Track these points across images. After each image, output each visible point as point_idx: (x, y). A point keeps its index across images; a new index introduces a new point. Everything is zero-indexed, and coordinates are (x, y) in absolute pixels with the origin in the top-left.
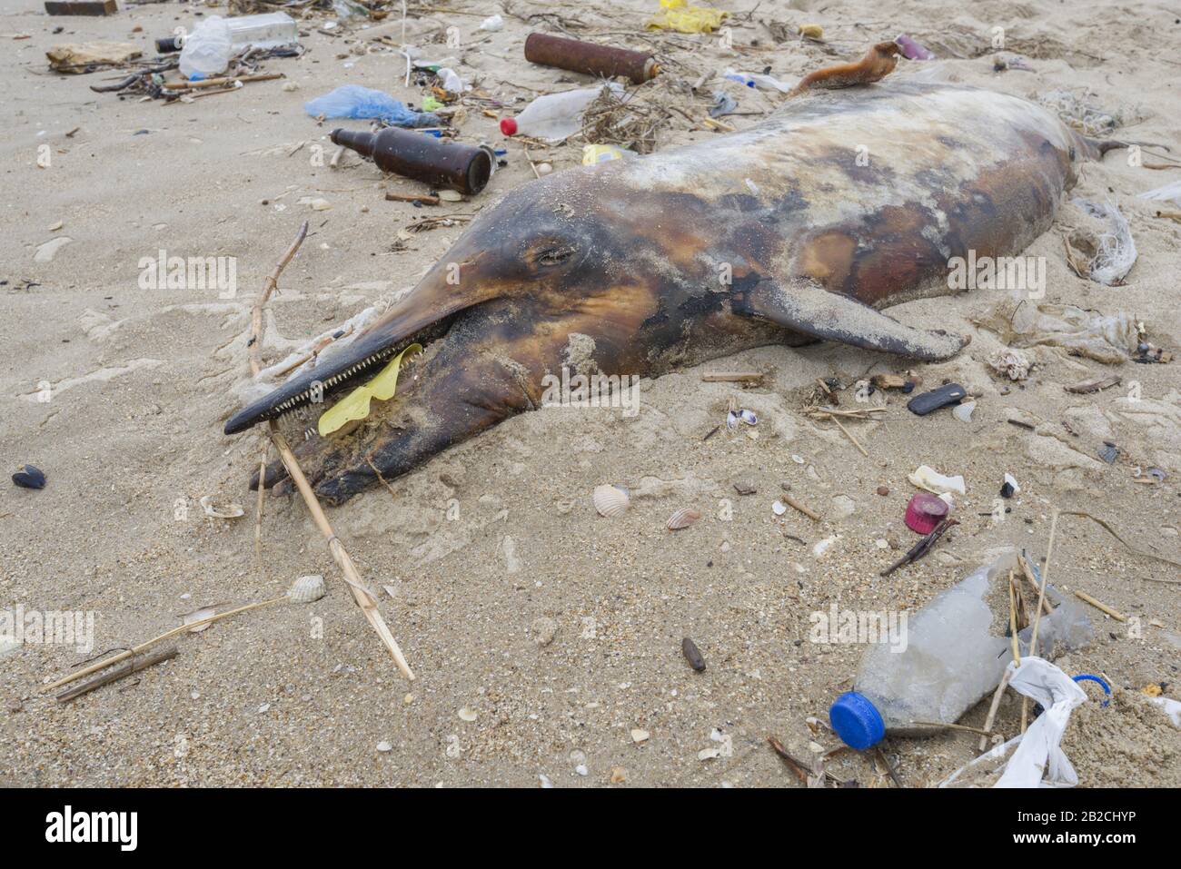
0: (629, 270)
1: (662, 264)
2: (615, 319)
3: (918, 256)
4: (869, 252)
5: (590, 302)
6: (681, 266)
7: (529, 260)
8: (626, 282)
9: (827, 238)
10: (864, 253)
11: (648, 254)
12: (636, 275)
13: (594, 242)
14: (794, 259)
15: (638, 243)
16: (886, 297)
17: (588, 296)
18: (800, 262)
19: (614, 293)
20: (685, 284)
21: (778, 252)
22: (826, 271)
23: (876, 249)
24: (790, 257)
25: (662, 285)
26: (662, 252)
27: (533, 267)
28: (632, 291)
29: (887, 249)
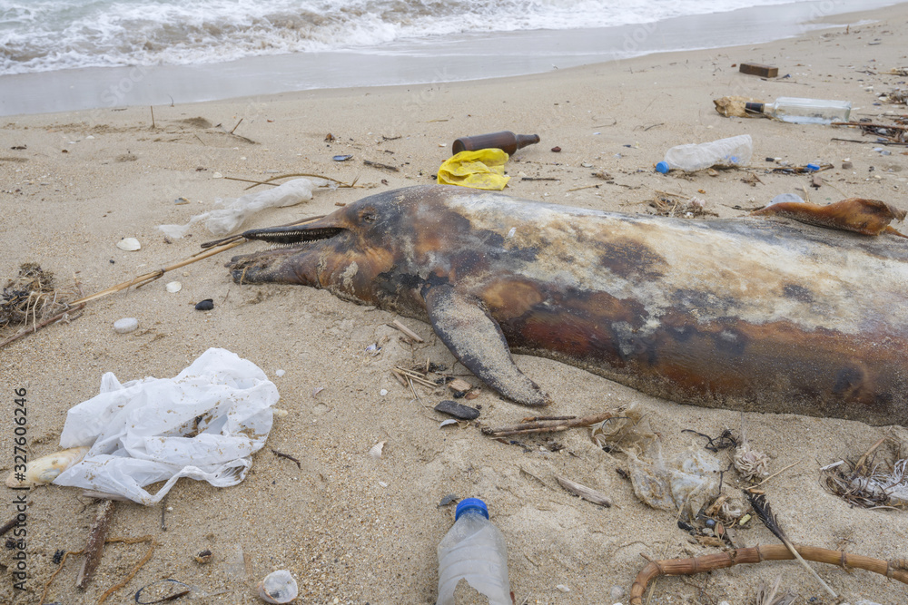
0: (393, 242)
1: (409, 247)
2: (372, 264)
3: (594, 336)
4: (549, 311)
5: (370, 250)
6: (418, 254)
7: (360, 215)
8: (388, 248)
9: (523, 286)
10: (543, 309)
11: (407, 239)
12: (394, 247)
13: (389, 220)
14: (482, 284)
15: (409, 230)
16: (551, 350)
17: (371, 247)
18: (485, 289)
19: (380, 250)
20: (411, 264)
21: (475, 275)
22: (500, 303)
23: (557, 312)
24: (480, 282)
25: (400, 259)
26: (415, 241)
27: (360, 219)
28: (387, 253)
29: (567, 317)
